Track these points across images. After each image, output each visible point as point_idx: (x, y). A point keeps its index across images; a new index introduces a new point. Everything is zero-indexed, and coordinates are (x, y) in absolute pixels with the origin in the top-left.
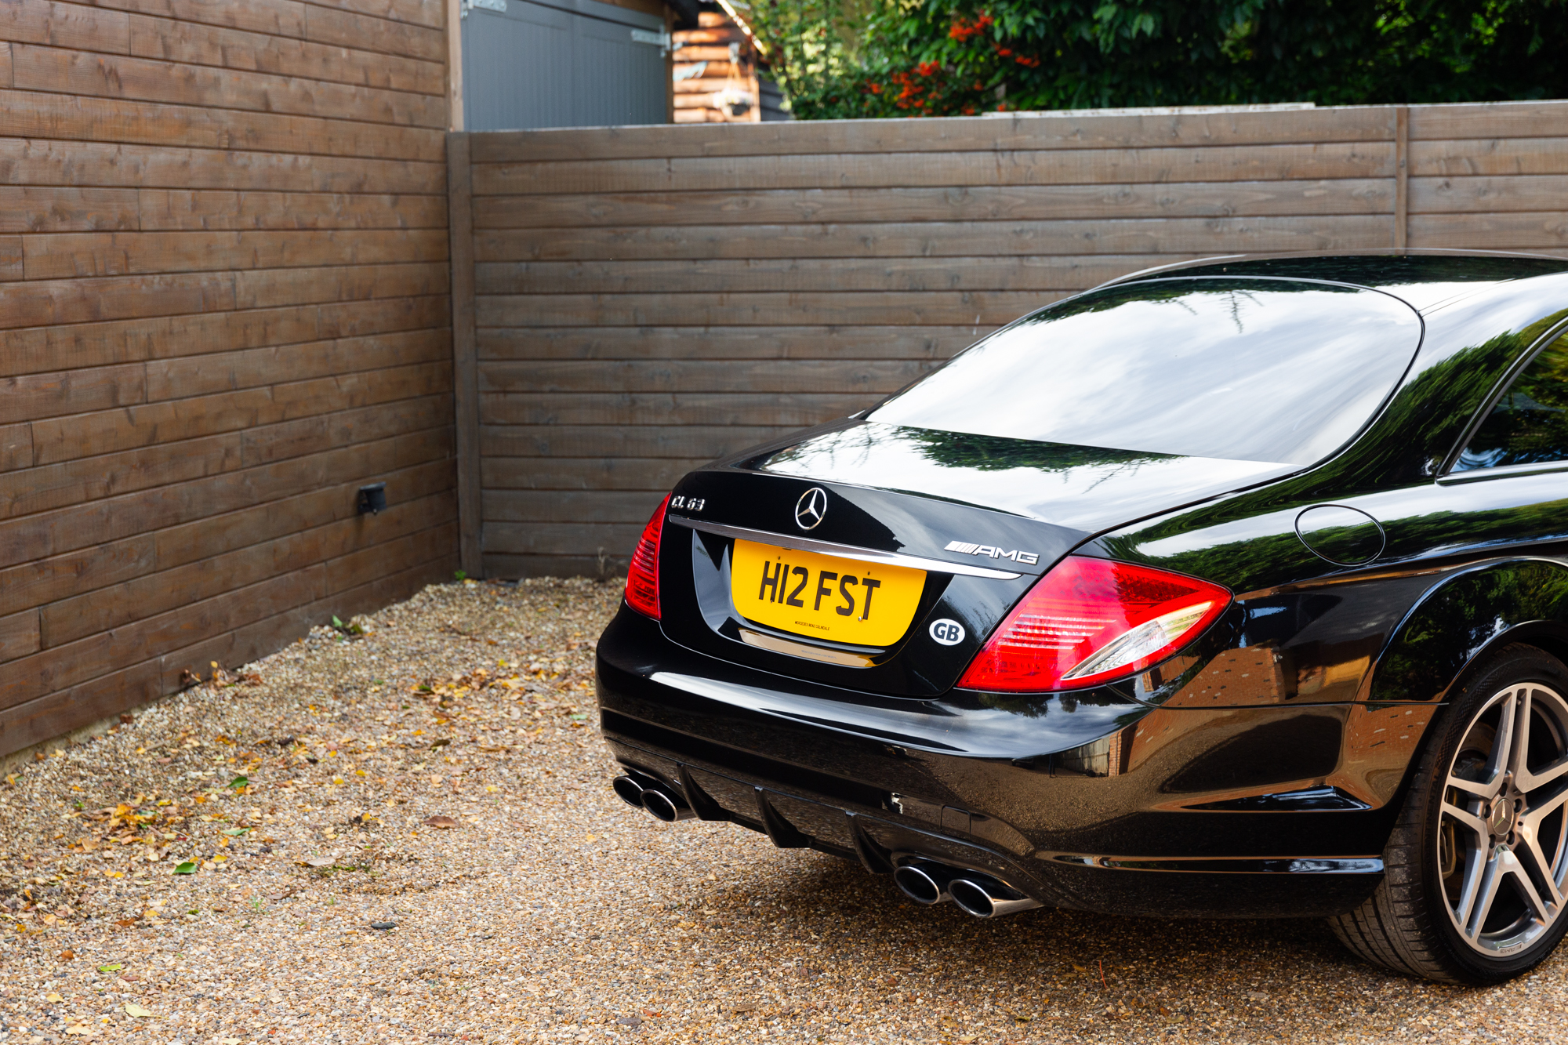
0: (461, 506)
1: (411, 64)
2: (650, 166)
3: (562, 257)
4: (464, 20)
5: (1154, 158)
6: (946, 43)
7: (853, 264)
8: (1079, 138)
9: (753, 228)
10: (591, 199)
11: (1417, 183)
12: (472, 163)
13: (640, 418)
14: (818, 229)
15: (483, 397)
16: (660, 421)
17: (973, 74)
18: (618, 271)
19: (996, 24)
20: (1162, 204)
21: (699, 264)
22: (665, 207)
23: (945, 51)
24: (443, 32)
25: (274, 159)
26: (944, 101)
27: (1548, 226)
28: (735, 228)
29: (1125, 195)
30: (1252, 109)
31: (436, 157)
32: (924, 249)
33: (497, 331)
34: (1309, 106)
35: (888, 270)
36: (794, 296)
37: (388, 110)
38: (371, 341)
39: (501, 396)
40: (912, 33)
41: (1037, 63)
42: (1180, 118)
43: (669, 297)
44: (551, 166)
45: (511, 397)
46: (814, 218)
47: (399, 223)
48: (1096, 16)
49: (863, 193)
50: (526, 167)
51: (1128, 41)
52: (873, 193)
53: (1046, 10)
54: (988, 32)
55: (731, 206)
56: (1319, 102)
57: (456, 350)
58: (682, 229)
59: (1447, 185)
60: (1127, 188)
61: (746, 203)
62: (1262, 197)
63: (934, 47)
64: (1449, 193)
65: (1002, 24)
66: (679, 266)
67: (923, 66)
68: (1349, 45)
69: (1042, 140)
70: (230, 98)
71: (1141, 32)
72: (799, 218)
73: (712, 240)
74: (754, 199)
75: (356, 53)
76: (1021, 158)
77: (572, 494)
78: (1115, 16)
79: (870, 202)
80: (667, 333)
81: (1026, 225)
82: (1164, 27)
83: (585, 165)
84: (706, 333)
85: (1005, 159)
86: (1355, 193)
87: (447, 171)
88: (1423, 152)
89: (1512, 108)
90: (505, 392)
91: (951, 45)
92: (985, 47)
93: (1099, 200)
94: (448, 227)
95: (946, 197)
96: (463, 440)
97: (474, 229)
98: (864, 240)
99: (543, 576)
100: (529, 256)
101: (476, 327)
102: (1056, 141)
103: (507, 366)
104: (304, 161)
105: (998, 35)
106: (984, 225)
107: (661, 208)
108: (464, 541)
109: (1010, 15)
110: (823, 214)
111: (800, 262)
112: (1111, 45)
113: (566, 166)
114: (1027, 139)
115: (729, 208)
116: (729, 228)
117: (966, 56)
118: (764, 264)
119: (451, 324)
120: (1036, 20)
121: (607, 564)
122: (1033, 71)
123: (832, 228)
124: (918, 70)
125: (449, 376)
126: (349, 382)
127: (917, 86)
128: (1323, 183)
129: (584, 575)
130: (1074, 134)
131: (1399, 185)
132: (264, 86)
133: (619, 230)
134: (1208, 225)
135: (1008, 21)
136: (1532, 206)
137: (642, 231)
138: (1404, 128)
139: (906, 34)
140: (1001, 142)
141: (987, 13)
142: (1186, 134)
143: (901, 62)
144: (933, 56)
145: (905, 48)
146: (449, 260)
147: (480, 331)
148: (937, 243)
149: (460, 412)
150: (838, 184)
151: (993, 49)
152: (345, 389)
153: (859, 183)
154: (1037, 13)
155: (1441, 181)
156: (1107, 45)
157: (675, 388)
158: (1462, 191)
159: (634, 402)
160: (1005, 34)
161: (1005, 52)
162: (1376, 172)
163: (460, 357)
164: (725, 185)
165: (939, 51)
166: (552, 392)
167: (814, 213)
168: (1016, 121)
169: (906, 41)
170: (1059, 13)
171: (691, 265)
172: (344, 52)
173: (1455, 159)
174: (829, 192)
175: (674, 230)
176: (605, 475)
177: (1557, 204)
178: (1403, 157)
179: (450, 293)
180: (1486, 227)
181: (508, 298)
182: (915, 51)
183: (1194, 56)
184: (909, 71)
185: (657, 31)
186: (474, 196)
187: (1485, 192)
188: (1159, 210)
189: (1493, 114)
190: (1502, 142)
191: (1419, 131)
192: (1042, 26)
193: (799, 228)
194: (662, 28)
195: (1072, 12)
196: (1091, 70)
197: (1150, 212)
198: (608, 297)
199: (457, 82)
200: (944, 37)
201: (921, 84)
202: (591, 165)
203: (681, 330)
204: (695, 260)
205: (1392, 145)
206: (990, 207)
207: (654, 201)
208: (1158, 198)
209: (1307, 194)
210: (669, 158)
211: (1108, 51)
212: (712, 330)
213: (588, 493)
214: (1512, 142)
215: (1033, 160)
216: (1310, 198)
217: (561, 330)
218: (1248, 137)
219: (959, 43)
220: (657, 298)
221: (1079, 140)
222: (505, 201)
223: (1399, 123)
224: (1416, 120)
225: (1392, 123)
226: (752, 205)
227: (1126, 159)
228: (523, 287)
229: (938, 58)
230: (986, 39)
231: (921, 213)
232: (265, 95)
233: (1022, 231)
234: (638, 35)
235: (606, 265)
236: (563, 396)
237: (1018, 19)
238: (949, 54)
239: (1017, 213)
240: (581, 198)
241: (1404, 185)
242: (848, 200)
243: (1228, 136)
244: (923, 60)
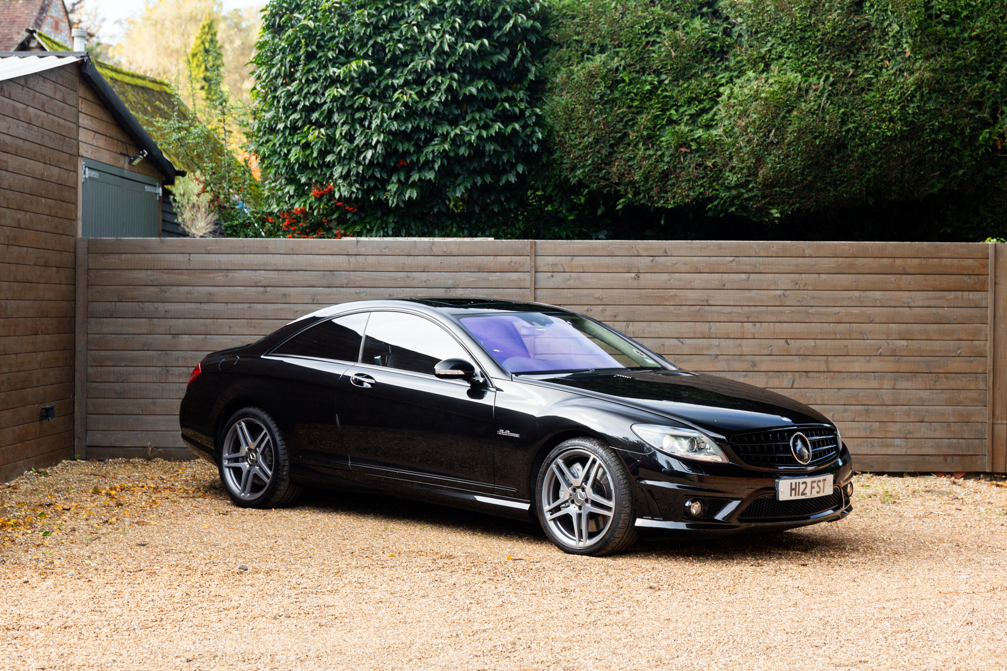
0: (76, 423)
1: (64, 204)
2: (180, 257)
3: (133, 300)
4: (83, 183)
5: (421, 260)
6: (309, 198)
7: (279, 306)
8: (387, 250)
9: (230, 288)
10: (149, 272)
11: (538, 274)
12: (88, 253)
13: (171, 379)
14: (262, 289)
15: (90, 368)
16: (181, 381)
17: (322, 214)
18: (162, 307)
19: (336, 189)
20: (425, 282)
21: (203, 305)
22: (187, 277)
23: (308, 202)
24: (76, 188)
25: (21, 249)
26: (307, 227)
27: (597, 295)
28: (221, 288)
29: (408, 277)
30: (466, 239)
31: (72, 250)
32: (313, 300)
33: (98, 336)
34: (492, 239)
35: (296, 309)
36: (249, 321)
37: (56, 227)
38: (47, 337)
39: (99, 368)
40: (292, 193)
41: (356, 210)
42: (433, 243)
43: (187, 320)
44: (129, 256)
45: (103, 368)
46: (260, 284)
47: (58, 282)
48: (389, 188)
49: (285, 273)
50: (117, 256)
51: (404, 202)
52: (289, 273)
53: (362, 185)
54: (331, 194)
55: (219, 277)
56: (497, 237)
57: (76, 345)
58: (195, 288)
59: (552, 276)
60: (409, 274)
61: (227, 276)
62: (470, 279)
63: (303, 199)
64: (553, 280)
65: (339, 190)
66: (193, 306)
67: (297, 209)
68: (512, 207)
69: (369, 251)
70: (8, 221)
71: (410, 197)
72: (253, 284)
73: (210, 294)
74: (231, 274)
75: (47, 200)
76: (360, 258)
77: (134, 417)
78: (398, 189)
79: (288, 277)
80: (186, 338)
81: (362, 289)
82: (421, 195)
83: (146, 256)
84: (205, 338)
85: (352, 259)
86: (512, 279)
87: (75, 256)
88: (542, 261)
89: (580, 243)
90: (101, 366)
91: (313, 199)
92: (329, 201)
93: (396, 279)
94: (75, 285)
95: (324, 276)
96: (78, 390)
97: (89, 285)
98: (285, 295)
99: (118, 458)
100: (116, 299)
101: (88, 334)
102: (377, 251)
103: (103, 353)
104: (30, 250)
105: (337, 195)
106: (342, 289)
107: (184, 278)
108: (76, 441)
109: (344, 186)
110: (265, 283)
111: (252, 305)
112: (395, 203)
113: (137, 256)
114: (363, 250)
115: (218, 278)
116: (218, 288)
117: (319, 205)
118: (235, 306)
119: (74, 333)
120: (357, 189)
121: (152, 451)
122: (354, 214)
123: (269, 289)
124: (294, 211)
125: (73, 358)
126: (40, 356)
127: (293, 219)
128: (497, 274)
129: (139, 457)
130: (385, 249)
131: (531, 276)
132: (19, 216)
133: (163, 287)
134: (446, 291)
135: (342, 189)
136: (589, 286)
137: (175, 288)
138: (533, 250)
139: (288, 192)
140: (350, 252)
141: (332, 184)
142: (436, 251)
143: (286, 207)
144: (302, 204)
145: (287, 199)
146: (75, 300)
147: (89, 336)
148: (319, 297)
149: (77, 375)
150: (273, 268)
151: (332, 202)
152: (39, 359)
153: (282, 268)
154: (357, 186)
155: (549, 274)
156: (393, 202)
157: (189, 365)
158: (559, 279)
159: (168, 371)
160: (341, 195)
161: (339, 204)
162: (521, 270)
163: (78, 348)
164: (217, 267)
165: (305, 202)
166: (126, 366)
167: (260, 282)
168: (358, 242)
169: (288, 195)
170: (368, 187)
171: (199, 305)
172: (43, 200)
173: (556, 265)
174: (268, 272)
175: (191, 288)
176: (152, 407)
177: (600, 286)
178: (533, 264)
179: (75, 317)
180: (569, 295)
181: (104, 319)
182: (292, 201)
183: (436, 210)
184: (289, 211)
185: (156, 186)
186: (89, 269)
187: (569, 280)
188: (424, 284)
189: (572, 245)
190: (576, 258)
191: (540, 252)
192: (360, 192)
193: (253, 289)
194: (157, 184)
195: (375, 185)
196: (383, 214)
197: (420, 285)
198: (157, 320)
199: (80, 214)
200: (308, 195)
201: (295, 218)
202: (150, 256)
203: (193, 336)
204: (201, 303)
205: (528, 258)
206: (345, 281)
207: (181, 274)
208: (423, 279)
209: (490, 279)
210: (189, 254)
211: (393, 206)
212: (208, 336)
213: (143, 417)
214: (580, 258)
215: (366, 260)
216: (492, 280)
217: (132, 336)
218: (464, 252)
219: (316, 198)
220: (182, 320)
221: (387, 251)
222: (105, 272)
223: (531, 248)
224: (538, 247)
225: (528, 248)
226: (229, 277)
227: (409, 261)
228: (113, 315)
229: (305, 205)
230: (330, 197)
231: (312, 283)
232: (19, 220)
233: (360, 293)
234: (148, 188)
235: (156, 304)
236: (132, 368)
237: (348, 188)
238: (310, 204)
239: (358, 284)
240: (144, 271)
241: (533, 276)
242: (277, 276)
243: (455, 251)
244: (297, 206)
